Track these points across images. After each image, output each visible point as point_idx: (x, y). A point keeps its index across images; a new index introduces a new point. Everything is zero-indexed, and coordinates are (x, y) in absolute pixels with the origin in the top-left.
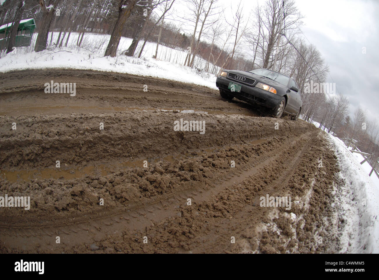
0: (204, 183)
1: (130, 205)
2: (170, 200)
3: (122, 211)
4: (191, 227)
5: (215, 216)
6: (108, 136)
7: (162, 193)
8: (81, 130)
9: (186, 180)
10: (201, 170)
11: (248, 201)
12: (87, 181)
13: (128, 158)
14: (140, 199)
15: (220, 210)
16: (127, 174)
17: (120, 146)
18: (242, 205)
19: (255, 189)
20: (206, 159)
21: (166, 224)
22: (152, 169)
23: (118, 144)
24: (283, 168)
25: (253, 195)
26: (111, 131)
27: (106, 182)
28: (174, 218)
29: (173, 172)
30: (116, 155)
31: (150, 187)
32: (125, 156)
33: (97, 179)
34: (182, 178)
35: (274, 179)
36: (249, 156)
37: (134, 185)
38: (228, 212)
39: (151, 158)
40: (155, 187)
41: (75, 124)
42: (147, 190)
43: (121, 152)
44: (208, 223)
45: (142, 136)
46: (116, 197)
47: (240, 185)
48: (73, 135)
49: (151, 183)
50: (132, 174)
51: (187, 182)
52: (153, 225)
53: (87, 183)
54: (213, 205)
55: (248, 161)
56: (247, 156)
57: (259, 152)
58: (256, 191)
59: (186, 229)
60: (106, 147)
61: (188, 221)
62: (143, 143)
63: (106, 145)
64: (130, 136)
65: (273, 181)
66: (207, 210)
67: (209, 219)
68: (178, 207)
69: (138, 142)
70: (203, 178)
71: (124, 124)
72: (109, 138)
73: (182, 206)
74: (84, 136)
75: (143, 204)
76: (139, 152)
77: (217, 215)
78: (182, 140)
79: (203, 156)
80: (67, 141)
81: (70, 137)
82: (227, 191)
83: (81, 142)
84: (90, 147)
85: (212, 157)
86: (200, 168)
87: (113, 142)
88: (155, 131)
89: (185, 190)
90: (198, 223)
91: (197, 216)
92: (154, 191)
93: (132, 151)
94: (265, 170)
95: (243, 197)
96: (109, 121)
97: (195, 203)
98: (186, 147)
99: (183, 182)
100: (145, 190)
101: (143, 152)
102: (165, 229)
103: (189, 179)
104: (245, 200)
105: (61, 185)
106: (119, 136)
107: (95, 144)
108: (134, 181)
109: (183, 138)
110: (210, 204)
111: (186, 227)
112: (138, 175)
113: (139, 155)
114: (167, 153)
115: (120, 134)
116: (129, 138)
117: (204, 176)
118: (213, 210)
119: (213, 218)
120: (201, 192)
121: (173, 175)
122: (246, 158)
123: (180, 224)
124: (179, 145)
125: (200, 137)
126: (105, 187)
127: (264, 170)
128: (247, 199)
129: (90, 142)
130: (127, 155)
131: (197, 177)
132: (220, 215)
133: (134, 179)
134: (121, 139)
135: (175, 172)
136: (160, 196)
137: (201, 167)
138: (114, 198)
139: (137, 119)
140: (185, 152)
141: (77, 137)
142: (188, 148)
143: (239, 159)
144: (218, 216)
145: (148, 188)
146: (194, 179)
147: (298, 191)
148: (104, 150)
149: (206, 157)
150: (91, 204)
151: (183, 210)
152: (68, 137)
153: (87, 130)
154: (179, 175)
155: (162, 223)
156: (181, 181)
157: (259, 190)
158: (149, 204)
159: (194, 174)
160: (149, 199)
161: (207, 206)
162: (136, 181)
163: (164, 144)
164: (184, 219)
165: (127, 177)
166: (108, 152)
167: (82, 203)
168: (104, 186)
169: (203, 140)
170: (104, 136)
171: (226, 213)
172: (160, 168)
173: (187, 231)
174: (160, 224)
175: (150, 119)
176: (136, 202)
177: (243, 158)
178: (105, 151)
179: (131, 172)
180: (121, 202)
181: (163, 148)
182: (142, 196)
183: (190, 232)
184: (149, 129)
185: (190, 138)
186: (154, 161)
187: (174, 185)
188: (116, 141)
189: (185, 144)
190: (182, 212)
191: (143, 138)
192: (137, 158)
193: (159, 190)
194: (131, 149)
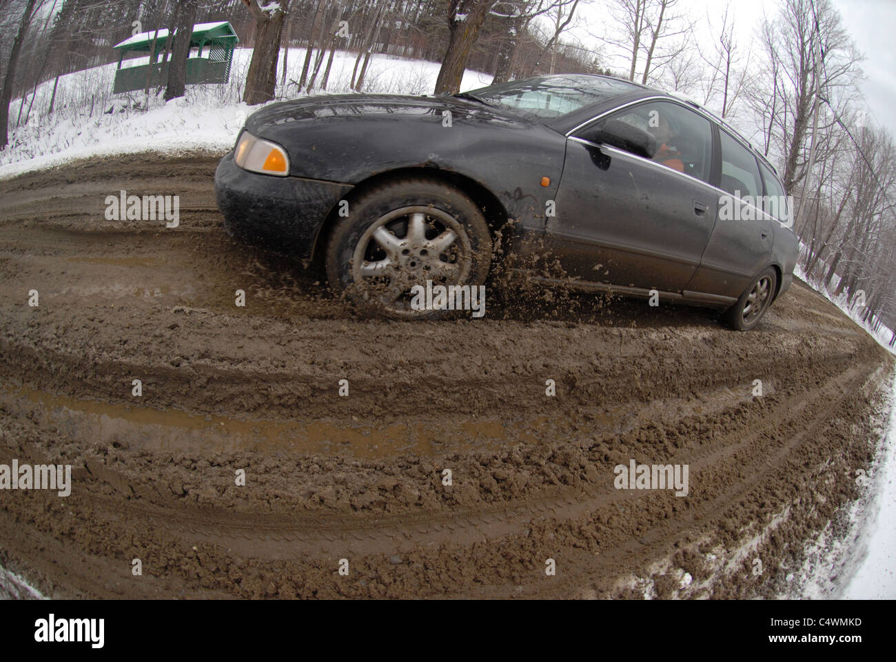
0: (578, 490)
1: (460, 511)
2: (519, 510)
3: (448, 517)
4: (534, 554)
5: (575, 546)
6: (440, 377)
7: (510, 498)
8: (389, 363)
9: (551, 482)
10: (583, 467)
11: (637, 533)
12: (400, 464)
13: (469, 417)
14: (478, 504)
15: (587, 538)
16: (465, 459)
17: (457, 395)
18: (622, 537)
19: (660, 514)
20: (598, 445)
21: (503, 543)
22: (505, 455)
23: (455, 392)
24: (739, 476)
25: (651, 525)
26: (445, 366)
27: (432, 472)
28: (516, 537)
29: (536, 464)
30: (447, 410)
31: (496, 487)
32: (464, 413)
33: (415, 463)
34: (547, 479)
35: (707, 499)
36: (679, 445)
37: (472, 481)
38: (598, 543)
39: (508, 419)
40: (503, 488)
41: (377, 347)
42: (490, 492)
43: (457, 404)
44: (561, 554)
45: (500, 380)
46: (443, 496)
47: (640, 500)
48: (374, 371)
49: (498, 481)
50: (473, 461)
51: (552, 486)
52: (485, 541)
53: (400, 467)
54: (579, 527)
55: (672, 456)
56: (676, 446)
57: (703, 436)
58: (660, 519)
59: (527, 555)
60: (433, 395)
61: (534, 544)
62: (498, 393)
63: (432, 392)
64: (477, 380)
65: (703, 503)
66: (569, 534)
67: (565, 548)
68: (529, 521)
69: (491, 390)
70: (579, 482)
71: (470, 353)
72: (441, 381)
73: (534, 522)
74: (395, 374)
75: (479, 511)
76: (490, 406)
77: (578, 544)
78: (573, 388)
79: (594, 439)
80: (364, 381)
81: (369, 376)
82: (613, 508)
83: (388, 385)
84: (403, 393)
85: (609, 442)
86: (582, 463)
87: (445, 388)
88: (526, 373)
89: (547, 497)
90: (547, 550)
91: (550, 540)
92: (499, 494)
93: (478, 405)
94: (700, 478)
95: (633, 523)
96: (441, 346)
97: (555, 520)
98: (577, 401)
99: (545, 486)
100: (488, 491)
101: (496, 407)
102: (499, 549)
103: (556, 481)
104: (633, 531)
105: (357, 466)
106: (459, 379)
107: (413, 388)
108: (473, 473)
109: (573, 387)
110: (575, 525)
111: (527, 553)
112: (482, 464)
113: (488, 413)
114: (539, 410)
115: (461, 375)
116: (476, 383)
117: (583, 478)
118: (576, 534)
119: (572, 547)
120: (570, 503)
121: (534, 470)
122: (671, 449)
123: (522, 546)
124: (564, 399)
125: (607, 385)
126: (429, 480)
127: (699, 476)
128: (638, 529)
129: (405, 385)
130: (467, 410)
131: (570, 481)
132: (584, 545)
133: (475, 470)
134: (460, 383)
135: (540, 466)
136: (506, 503)
137: (584, 461)
138: (440, 498)
139: (494, 346)
140: (573, 412)
141: (383, 376)
142: (581, 404)
143: (658, 451)
144: (580, 547)
145: (492, 489)
146: (565, 482)
147: (728, 536)
148: (428, 399)
149: (600, 440)
150: (407, 504)
151: (533, 527)
152: (364, 375)
153: (401, 364)
154: (544, 473)
155: (498, 541)
156: (543, 483)
157: (666, 517)
158: (487, 511)
159: (568, 474)
160: (489, 505)
161: (571, 528)
162: (477, 474)
163: (536, 396)
164: (530, 541)
165: (465, 466)
166: (435, 403)
167: (394, 501)
168: (427, 476)
169: (613, 391)
170: (431, 377)
171: (594, 544)
172: (518, 457)
173: (527, 559)
174: (494, 542)
175: (519, 346)
176: (471, 508)
177: (665, 450)
178: (430, 401)
179: (471, 457)
180: (449, 505)
181: (534, 402)
182: (481, 499)
183: (530, 562)
184: (513, 368)
185: (588, 385)
186: (513, 426)
187: (531, 490)
188: (451, 386)
189: (577, 397)
190: (531, 530)
191: (501, 383)
192: (484, 417)
193: (508, 494)
194: (476, 401)
